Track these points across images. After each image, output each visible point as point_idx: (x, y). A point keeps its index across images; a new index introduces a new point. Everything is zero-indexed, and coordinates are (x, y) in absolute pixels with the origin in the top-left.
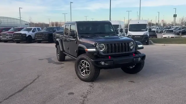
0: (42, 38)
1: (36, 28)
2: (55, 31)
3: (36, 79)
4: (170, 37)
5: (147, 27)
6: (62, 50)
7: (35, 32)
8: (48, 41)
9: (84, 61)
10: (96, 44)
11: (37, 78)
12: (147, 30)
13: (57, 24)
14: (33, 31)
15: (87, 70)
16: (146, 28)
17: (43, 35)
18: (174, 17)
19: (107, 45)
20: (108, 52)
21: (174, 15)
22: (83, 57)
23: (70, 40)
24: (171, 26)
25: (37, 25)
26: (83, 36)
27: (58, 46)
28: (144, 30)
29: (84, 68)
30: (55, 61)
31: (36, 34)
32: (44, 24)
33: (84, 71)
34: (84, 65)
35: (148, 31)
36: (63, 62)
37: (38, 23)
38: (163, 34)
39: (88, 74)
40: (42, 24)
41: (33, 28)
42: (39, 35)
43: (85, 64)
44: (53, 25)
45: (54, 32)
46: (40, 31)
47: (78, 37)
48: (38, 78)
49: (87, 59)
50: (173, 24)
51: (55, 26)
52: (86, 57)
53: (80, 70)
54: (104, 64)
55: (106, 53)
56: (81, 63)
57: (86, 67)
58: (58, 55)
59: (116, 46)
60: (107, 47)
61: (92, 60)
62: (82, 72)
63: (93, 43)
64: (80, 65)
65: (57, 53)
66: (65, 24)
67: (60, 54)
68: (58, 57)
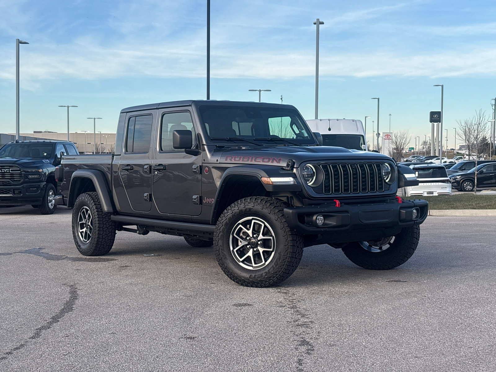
4: (435, 194)
6: (111, 210)
9: (249, 222)
10: (294, 163)
15: (261, 250)
19: (325, 167)
20: (327, 189)
21: (432, 114)
22: (250, 206)
24: (423, 157)
26: (223, 147)
29: (249, 243)
30: (71, 256)
33: (250, 253)
34: (250, 232)
39: (266, 261)
43: (256, 228)
47: (210, 151)
49: (266, 211)
50: (428, 152)
52: (261, 207)
53: (233, 251)
54: (324, 224)
55: (323, 193)
56: (240, 226)
57: (259, 239)
58: (78, 234)
59: (348, 172)
60: (325, 174)
61: (291, 211)
62: (241, 258)
63: (281, 162)
64: (236, 234)
65: (77, 226)
66: (126, 113)
67: (98, 224)
68: (78, 240)
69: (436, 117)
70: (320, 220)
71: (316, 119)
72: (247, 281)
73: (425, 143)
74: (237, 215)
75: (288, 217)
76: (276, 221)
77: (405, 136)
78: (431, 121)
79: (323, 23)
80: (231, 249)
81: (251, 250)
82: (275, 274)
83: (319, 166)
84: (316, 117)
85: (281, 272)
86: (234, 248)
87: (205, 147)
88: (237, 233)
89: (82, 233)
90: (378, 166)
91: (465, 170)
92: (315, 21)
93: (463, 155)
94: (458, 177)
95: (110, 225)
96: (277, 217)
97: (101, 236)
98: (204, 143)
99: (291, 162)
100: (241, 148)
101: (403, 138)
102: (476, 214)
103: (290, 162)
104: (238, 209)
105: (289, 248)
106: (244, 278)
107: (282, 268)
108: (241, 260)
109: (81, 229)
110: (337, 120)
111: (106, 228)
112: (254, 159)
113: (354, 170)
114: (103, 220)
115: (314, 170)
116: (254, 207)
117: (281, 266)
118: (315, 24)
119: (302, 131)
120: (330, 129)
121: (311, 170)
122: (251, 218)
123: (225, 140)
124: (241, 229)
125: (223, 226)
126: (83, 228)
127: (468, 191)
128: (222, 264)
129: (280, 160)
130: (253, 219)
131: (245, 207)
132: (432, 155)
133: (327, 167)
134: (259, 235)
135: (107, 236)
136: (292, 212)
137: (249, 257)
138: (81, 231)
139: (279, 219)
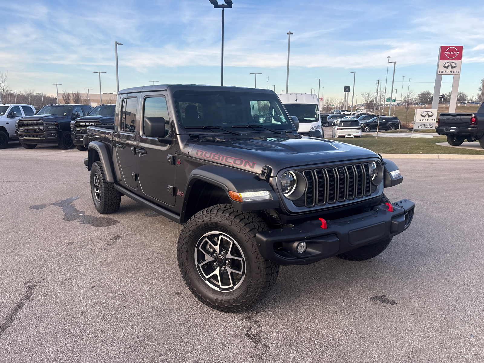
0: (40, 136)
1: (20, 106)
2: (78, 116)
3: (20, 306)
4: (352, 136)
5: (317, 112)
6: (112, 180)
7: (18, 118)
8: (57, 145)
9: (218, 236)
10: (270, 171)
11: (25, 298)
12: (317, 120)
13: (77, 98)
14: (11, 115)
15: (229, 270)
16: (316, 114)
17: (41, 127)
18: (345, 91)
19: (308, 174)
20: (310, 201)
21: (345, 87)
22: (217, 219)
23: (142, 148)
24: (339, 111)
25: (22, 99)
26: (197, 137)
27: (95, 164)
28: (311, 119)
29: (216, 260)
30: (87, 213)
31: (20, 123)
32: (44, 97)
33: (217, 272)
34: (217, 248)
35: (319, 123)
36: (111, 217)
37: (25, 94)
38: (338, 129)
39: (234, 284)
40: (36, 96)
41: (10, 105)
42: (31, 127)
43: (224, 245)
44: (67, 100)
45: (74, 119)
46: (34, 114)
47: (182, 141)
48: (28, 297)
49: (235, 228)
50: (342, 107)
51: (72, 104)
52: (229, 223)
53: (198, 266)
54: (305, 252)
55: (305, 206)
56: (206, 239)
57: (227, 257)
58: (95, 193)
59: (334, 178)
60: (308, 182)
61: (264, 239)
62: (207, 275)
63: (255, 167)
64: (201, 248)
65: (93, 187)
66: (120, 95)
67: (104, 190)
68: (95, 199)
69: (347, 89)
70: (301, 247)
71: (286, 93)
72: (213, 304)
73: (340, 102)
74: (202, 227)
75: (261, 246)
76: (247, 242)
77: (333, 100)
78: (344, 92)
79: (292, 34)
80: (196, 263)
81: (218, 268)
82: (245, 304)
83: (301, 172)
84: (287, 92)
85: (252, 302)
86: (199, 263)
87: (178, 136)
88: (203, 246)
89: (97, 193)
90: (366, 166)
91: (365, 120)
92: (288, 32)
93: (361, 110)
94: (362, 124)
95: (115, 191)
96: (248, 238)
97: (107, 201)
98: (178, 133)
99: (267, 169)
100: (216, 139)
101: (332, 101)
102: (386, 157)
103: (265, 169)
104: (203, 222)
105: (262, 277)
106: (209, 300)
107: (252, 299)
108: (207, 277)
109: (96, 191)
110: (301, 94)
111: (112, 194)
112: (226, 159)
113: (342, 174)
114: (108, 187)
115: (295, 178)
116: (221, 221)
117: (252, 296)
118: (288, 34)
119: (281, 117)
120: (296, 100)
121: (290, 176)
122: (218, 232)
123: (201, 129)
124: (206, 242)
125: (187, 237)
126: (98, 190)
127: (367, 132)
128: (186, 279)
129: (254, 164)
130: (220, 234)
131: (211, 220)
132: (344, 110)
133: (311, 174)
134: (227, 253)
135: (113, 200)
136: (266, 241)
137: (215, 276)
138: (96, 192)
139: (250, 241)
